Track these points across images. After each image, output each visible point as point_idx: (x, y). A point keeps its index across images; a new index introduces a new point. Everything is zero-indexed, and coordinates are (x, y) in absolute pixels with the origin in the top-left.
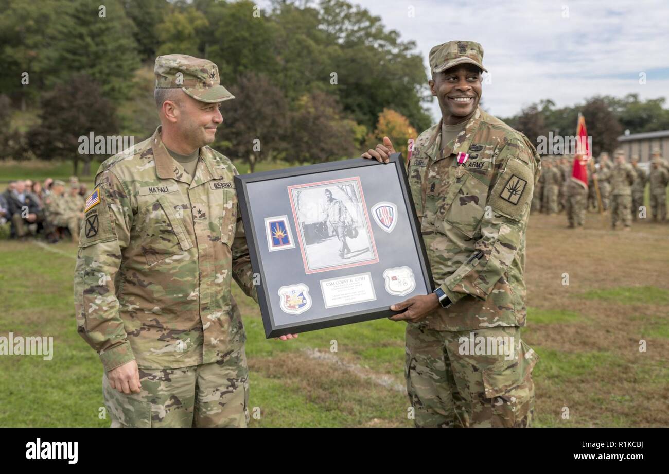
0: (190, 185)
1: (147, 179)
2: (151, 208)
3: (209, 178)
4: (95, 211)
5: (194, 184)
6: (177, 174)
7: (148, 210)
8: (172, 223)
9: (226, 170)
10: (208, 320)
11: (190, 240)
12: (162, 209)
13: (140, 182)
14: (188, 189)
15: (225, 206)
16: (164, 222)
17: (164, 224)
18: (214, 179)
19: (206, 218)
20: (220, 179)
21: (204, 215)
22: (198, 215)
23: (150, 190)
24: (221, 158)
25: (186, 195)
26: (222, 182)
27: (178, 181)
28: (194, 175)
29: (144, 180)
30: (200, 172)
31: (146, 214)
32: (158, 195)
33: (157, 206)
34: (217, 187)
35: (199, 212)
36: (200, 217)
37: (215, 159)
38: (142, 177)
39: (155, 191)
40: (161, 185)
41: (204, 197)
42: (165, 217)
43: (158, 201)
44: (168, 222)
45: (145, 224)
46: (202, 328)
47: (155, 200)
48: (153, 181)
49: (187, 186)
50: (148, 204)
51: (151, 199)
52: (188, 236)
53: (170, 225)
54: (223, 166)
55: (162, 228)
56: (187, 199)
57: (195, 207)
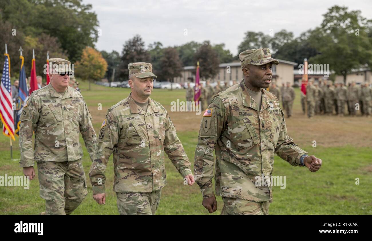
0: (145, 115)
1: (126, 114)
2: (128, 126)
3: (153, 112)
4: (104, 128)
5: (147, 115)
6: (139, 111)
7: (127, 127)
8: (138, 131)
9: (160, 109)
10: (155, 172)
11: (145, 138)
12: (133, 126)
13: (124, 116)
14: (144, 117)
15: (160, 123)
16: (134, 131)
17: (134, 133)
18: (155, 113)
19: (152, 129)
20: (158, 112)
21: (151, 127)
22: (149, 128)
23: (128, 119)
24: (158, 104)
25: (144, 120)
26: (159, 113)
27: (140, 114)
28: (146, 111)
29: (125, 115)
30: (149, 110)
31: (127, 129)
32: (131, 121)
33: (131, 125)
34: (156, 116)
35: (149, 126)
36: (150, 128)
37: (155, 104)
38: (125, 113)
39: (130, 119)
40: (132, 116)
41: (151, 120)
42: (134, 129)
43: (131, 123)
44: (136, 131)
45: (126, 133)
46: (153, 175)
47: (130, 122)
48: (129, 115)
49: (144, 116)
50: (128, 124)
51: (128, 122)
52: (145, 137)
53: (137, 132)
54: (159, 107)
55: (133, 134)
56: (144, 121)
57: (147, 124)
